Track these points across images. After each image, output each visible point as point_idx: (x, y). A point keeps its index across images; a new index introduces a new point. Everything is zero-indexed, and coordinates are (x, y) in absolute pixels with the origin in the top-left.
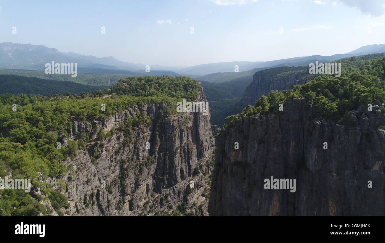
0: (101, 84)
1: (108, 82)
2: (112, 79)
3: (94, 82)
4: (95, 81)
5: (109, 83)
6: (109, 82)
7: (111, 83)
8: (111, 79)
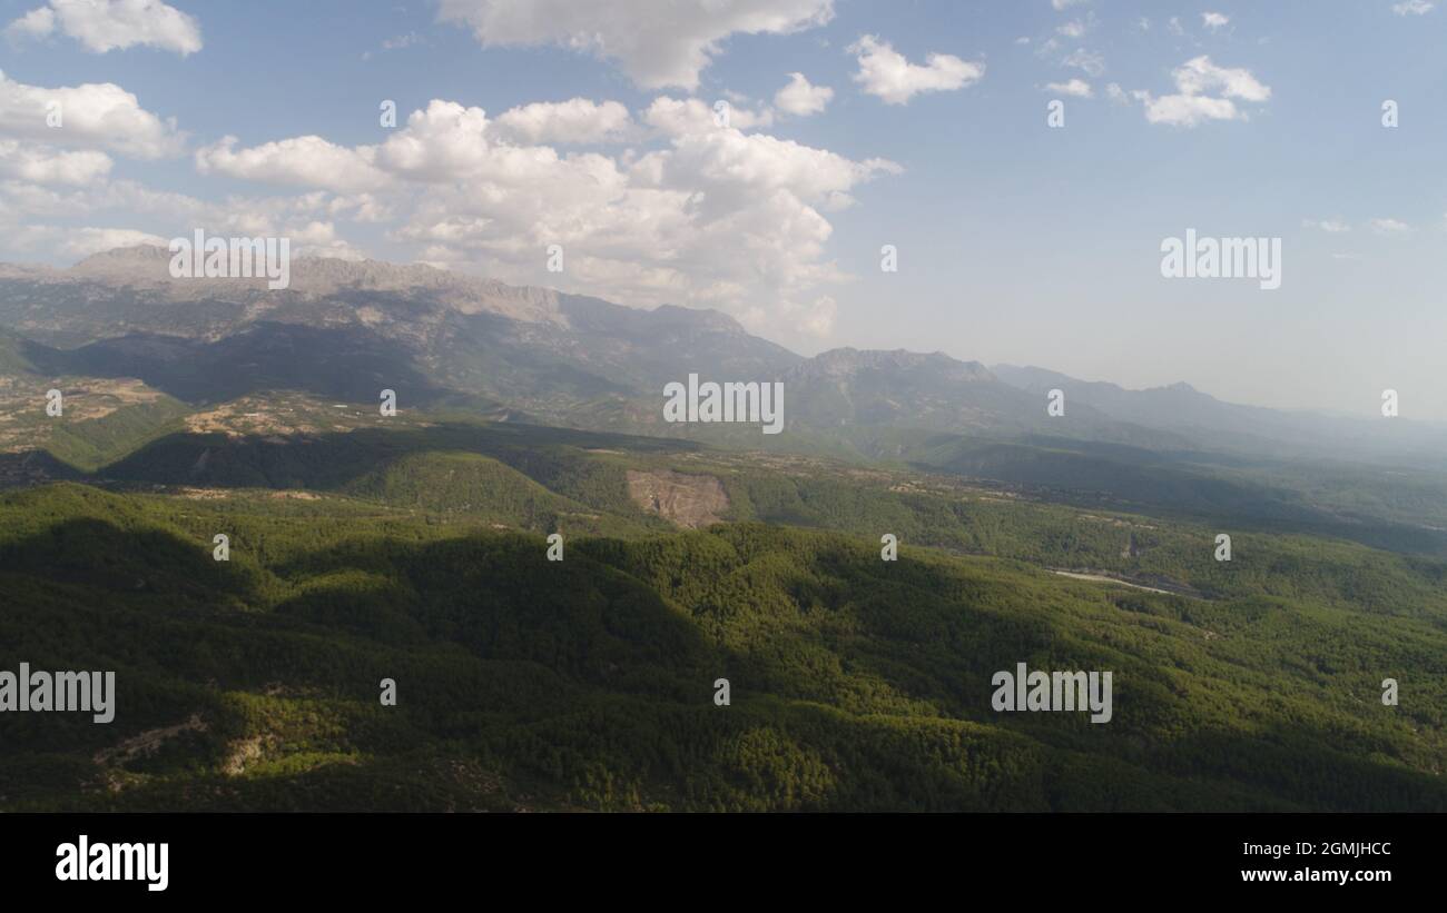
0: (1092, 557)
1: (1121, 549)
2: (1138, 536)
3: (1065, 546)
4: (1070, 541)
5: (1125, 555)
6: (1123, 550)
7: (1133, 554)
8: (1133, 537)
